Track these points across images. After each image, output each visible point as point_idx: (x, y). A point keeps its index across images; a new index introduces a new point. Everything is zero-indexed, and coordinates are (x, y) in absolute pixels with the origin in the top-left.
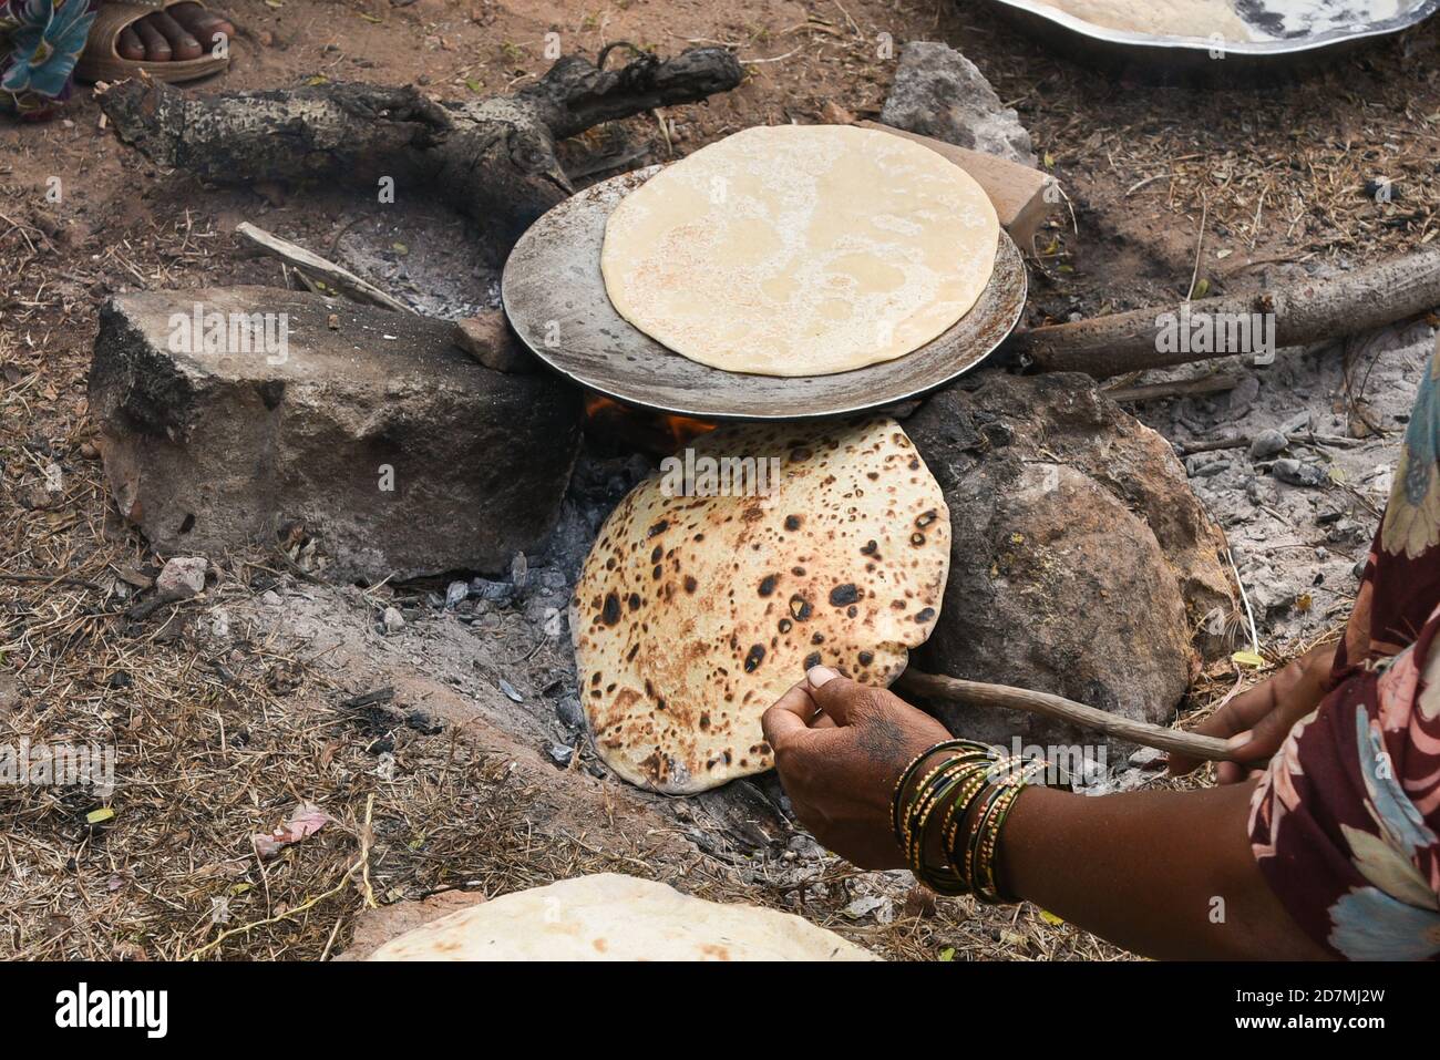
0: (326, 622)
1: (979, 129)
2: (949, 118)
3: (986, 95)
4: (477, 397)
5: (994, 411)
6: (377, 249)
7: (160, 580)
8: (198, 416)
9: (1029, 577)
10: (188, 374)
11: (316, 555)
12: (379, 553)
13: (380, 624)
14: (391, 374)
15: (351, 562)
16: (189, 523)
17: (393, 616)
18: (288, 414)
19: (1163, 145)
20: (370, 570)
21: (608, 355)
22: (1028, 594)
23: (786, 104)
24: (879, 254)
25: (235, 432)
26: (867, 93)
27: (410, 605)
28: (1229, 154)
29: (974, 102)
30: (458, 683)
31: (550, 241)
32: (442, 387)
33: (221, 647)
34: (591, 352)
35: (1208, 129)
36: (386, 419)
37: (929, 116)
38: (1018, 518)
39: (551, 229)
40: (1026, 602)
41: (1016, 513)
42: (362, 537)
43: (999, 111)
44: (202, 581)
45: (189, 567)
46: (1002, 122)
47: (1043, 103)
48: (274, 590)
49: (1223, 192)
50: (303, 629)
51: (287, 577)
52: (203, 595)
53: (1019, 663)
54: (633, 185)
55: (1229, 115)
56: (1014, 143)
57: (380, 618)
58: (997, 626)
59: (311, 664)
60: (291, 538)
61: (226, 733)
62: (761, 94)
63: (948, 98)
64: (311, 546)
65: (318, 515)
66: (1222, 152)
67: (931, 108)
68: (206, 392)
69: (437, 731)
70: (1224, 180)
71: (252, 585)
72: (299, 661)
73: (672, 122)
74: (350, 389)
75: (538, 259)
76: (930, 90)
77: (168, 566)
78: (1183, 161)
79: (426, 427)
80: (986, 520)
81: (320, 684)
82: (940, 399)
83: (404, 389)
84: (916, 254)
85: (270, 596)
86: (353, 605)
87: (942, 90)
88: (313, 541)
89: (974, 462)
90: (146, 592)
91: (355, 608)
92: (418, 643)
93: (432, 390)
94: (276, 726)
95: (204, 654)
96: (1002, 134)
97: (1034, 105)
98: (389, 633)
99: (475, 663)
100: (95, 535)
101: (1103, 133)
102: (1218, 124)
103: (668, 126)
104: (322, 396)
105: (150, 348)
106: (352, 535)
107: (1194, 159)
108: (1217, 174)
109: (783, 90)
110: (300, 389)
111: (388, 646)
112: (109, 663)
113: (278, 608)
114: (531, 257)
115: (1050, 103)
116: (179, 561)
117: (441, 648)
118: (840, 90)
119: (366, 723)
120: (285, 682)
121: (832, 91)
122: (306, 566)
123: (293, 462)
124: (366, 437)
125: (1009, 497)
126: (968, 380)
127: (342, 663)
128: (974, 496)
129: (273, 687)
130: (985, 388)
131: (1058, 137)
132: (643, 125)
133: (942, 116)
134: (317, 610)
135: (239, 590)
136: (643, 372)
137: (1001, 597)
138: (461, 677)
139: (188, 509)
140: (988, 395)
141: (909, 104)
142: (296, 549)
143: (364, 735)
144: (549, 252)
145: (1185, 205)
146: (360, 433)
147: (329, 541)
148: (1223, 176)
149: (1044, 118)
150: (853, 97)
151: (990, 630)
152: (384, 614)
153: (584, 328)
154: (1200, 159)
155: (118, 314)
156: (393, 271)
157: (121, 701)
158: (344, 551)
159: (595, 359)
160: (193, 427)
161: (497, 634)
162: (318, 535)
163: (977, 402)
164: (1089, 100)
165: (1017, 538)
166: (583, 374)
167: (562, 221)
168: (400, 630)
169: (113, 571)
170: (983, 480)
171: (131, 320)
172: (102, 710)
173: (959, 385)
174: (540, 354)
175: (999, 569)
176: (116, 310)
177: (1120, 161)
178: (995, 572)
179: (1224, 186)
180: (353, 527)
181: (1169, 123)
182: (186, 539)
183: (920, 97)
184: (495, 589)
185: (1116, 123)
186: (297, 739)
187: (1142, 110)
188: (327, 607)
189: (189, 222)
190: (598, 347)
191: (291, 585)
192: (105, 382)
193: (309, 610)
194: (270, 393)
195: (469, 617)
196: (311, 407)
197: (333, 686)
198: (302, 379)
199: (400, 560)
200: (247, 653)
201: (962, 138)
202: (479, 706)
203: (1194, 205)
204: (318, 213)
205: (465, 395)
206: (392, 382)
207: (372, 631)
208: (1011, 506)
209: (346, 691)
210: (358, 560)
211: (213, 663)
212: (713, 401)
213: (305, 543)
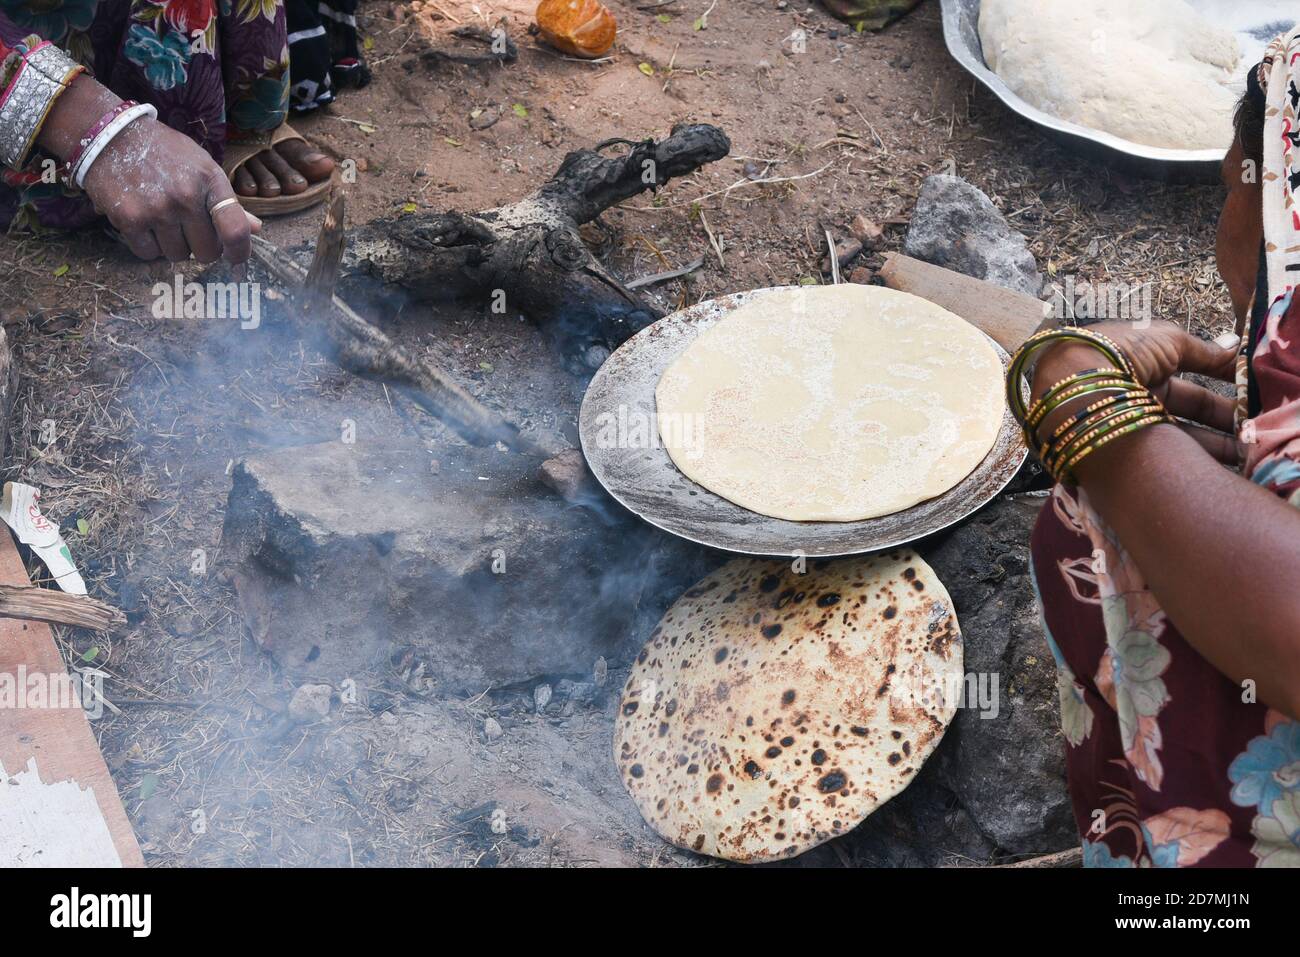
0: (435, 737)
1: (991, 255)
2: (964, 245)
3: (996, 221)
4: (564, 533)
5: (1009, 542)
6: (466, 368)
7: (292, 706)
8: (321, 567)
9: (1041, 695)
10: (312, 532)
11: (426, 675)
12: (478, 668)
13: (481, 733)
14: (486, 517)
15: (455, 677)
16: (314, 654)
17: (492, 726)
18: (399, 560)
19: (1152, 252)
20: (471, 682)
21: (673, 490)
22: (1041, 711)
23: (820, 216)
24: (901, 400)
25: (353, 577)
26: (891, 204)
27: (507, 713)
28: (1211, 259)
29: (986, 228)
30: (551, 785)
31: (619, 379)
32: (530, 527)
33: (346, 767)
34: (658, 489)
35: (1191, 235)
36: (483, 559)
37: (947, 244)
38: (1030, 642)
39: (619, 367)
40: (1039, 718)
41: (1029, 637)
42: (463, 656)
43: (1008, 235)
44: (328, 705)
45: (316, 695)
46: (1010, 246)
47: (1046, 213)
48: (390, 710)
49: (1205, 298)
50: (416, 747)
51: (401, 697)
52: (328, 719)
53: (1034, 772)
54: (690, 320)
55: (1210, 220)
56: (1022, 267)
57: (482, 728)
58: (1016, 738)
59: (425, 781)
60: (403, 663)
61: (354, 850)
62: (798, 208)
63: (963, 227)
64: (421, 669)
65: (426, 641)
66: (1204, 257)
67: (948, 236)
68: (329, 546)
69: (535, 843)
70: (1206, 286)
71: (370, 707)
72: (414, 779)
73: (721, 237)
74: (451, 534)
75: (609, 397)
76: (947, 221)
77: (298, 694)
78: (1169, 267)
79: (517, 563)
80: (1004, 645)
81: (433, 800)
82: (961, 535)
83: (498, 531)
84: (934, 398)
85: (387, 717)
86: (458, 717)
87: (958, 220)
88: (422, 665)
89: (993, 590)
90: (279, 715)
91: (460, 721)
92: (515, 750)
93: (522, 530)
94: (397, 842)
95: (332, 774)
96: (1011, 260)
97: (1039, 214)
98: (490, 743)
99: (564, 763)
100: (232, 661)
101: (1099, 241)
102: (1200, 230)
103: (717, 241)
104: (428, 543)
105: (279, 508)
106: (455, 656)
107: (1179, 265)
108: (1199, 280)
109: (817, 203)
110: (409, 538)
111: (490, 756)
112: (251, 784)
113: (394, 728)
114: (603, 395)
115: (1053, 212)
116: (307, 688)
117: (535, 752)
118: (868, 202)
119: (474, 837)
120: (402, 799)
121: (861, 202)
122: (416, 685)
123: (404, 600)
124: (466, 576)
125: (1023, 621)
126: (985, 514)
127: (451, 778)
128: (994, 623)
129: (392, 804)
130: (1001, 520)
131: (1060, 246)
132: (695, 240)
133: (959, 244)
134: (427, 725)
135: (360, 713)
136: (704, 507)
137: (1018, 713)
138: (553, 780)
139: (314, 642)
140: (1003, 527)
141: (929, 233)
142: (407, 672)
143: (472, 848)
144: (619, 388)
145: (1172, 311)
146: (461, 572)
147: (435, 662)
148: (1205, 281)
149: (1046, 226)
150: (879, 208)
151: (1007, 742)
152: (484, 725)
153: (652, 463)
154: (1185, 265)
155: (249, 477)
156: (481, 389)
157: (262, 820)
158: (448, 669)
159: (663, 496)
160: (318, 576)
161: (582, 734)
162: (426, 658)
163: (994, 534)
164: (1086, 209)
165: (1031, 661)
166: (653, 514)
167: (629, 358)
168: (499, 738)
169: (249, 696)
170: (1001, 607)
171: (262, 480)
172: (246, 829)
173: (978, 519)
174: (614, 496)
175: (1015, 688)
176: (247, 471)
177: (1115, 269)
178: (1012, 691)
179: (1206, 292)
180: (456, 648)
181: (1157, 230)
182: (313, 667)
183: (938, 226)
184: (578, 689)
185: (1111, 233)
186: (415, 854)
187: (1133, 217)
188: (436, 723)
189: (302, 352)
190: (664, 483)
191: (404, 704)
192: (238, 531)
193: (421, 727)
194: (381, 545)
195: (558, 720)
196: (418, 553)
197: (444, 801)
198: (410, 529)
199: (497, 672)
200: (369, 773)
201: (976, 267)
202: (569, 807)
203: (1180, 311)
204: (413, 338)
205: (552, 533)
206: (487, 526)
207: (475, 742)
208: (1026, 630)
209: (455, 805)
210: (461, 675)
211: (340, 783)
212: (764, 539)
213: (415, 666)
